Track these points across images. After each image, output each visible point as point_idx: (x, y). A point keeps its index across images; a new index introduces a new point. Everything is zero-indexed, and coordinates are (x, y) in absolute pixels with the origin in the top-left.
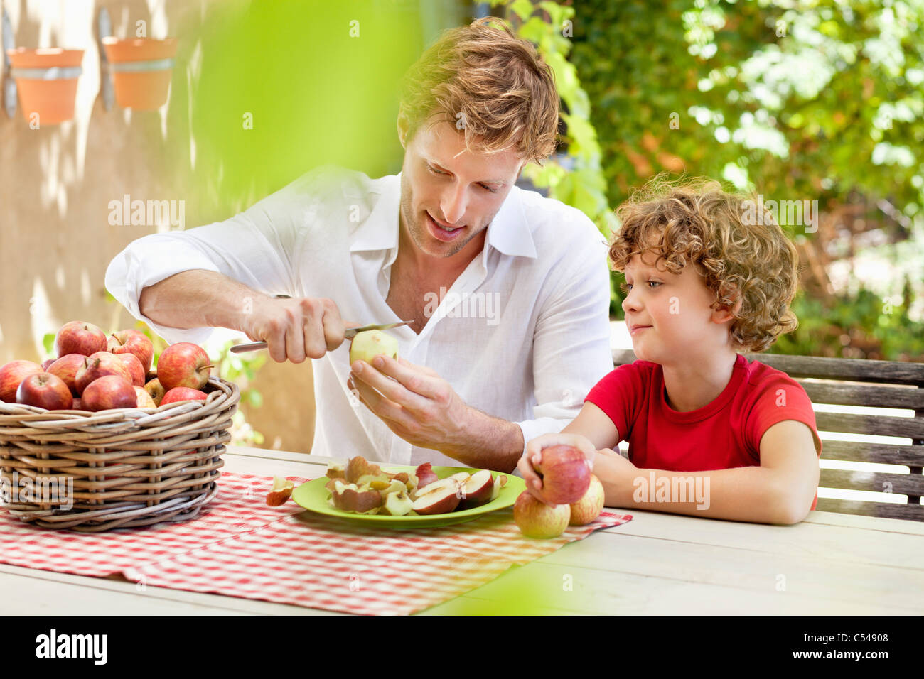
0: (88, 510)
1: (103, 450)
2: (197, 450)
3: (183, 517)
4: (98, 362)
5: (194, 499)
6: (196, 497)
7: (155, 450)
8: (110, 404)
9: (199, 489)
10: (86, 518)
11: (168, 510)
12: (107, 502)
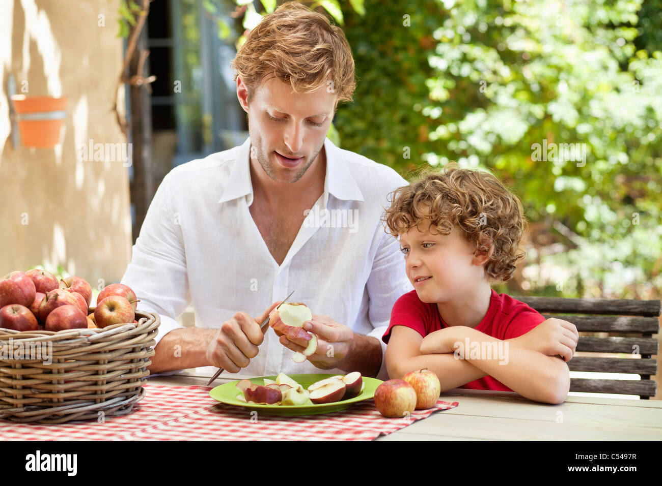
0: (51, 407)
1: (63, 361)
2: (132, 361)
3: (121, 413)
4: (57, 295)
5: (129, 399)
6: (132, 397)
7: (102, 360)
8: (68, 325)
9: (133, 391)
10: (50, 413)
11: (111, 406)
12: (66, 400)
